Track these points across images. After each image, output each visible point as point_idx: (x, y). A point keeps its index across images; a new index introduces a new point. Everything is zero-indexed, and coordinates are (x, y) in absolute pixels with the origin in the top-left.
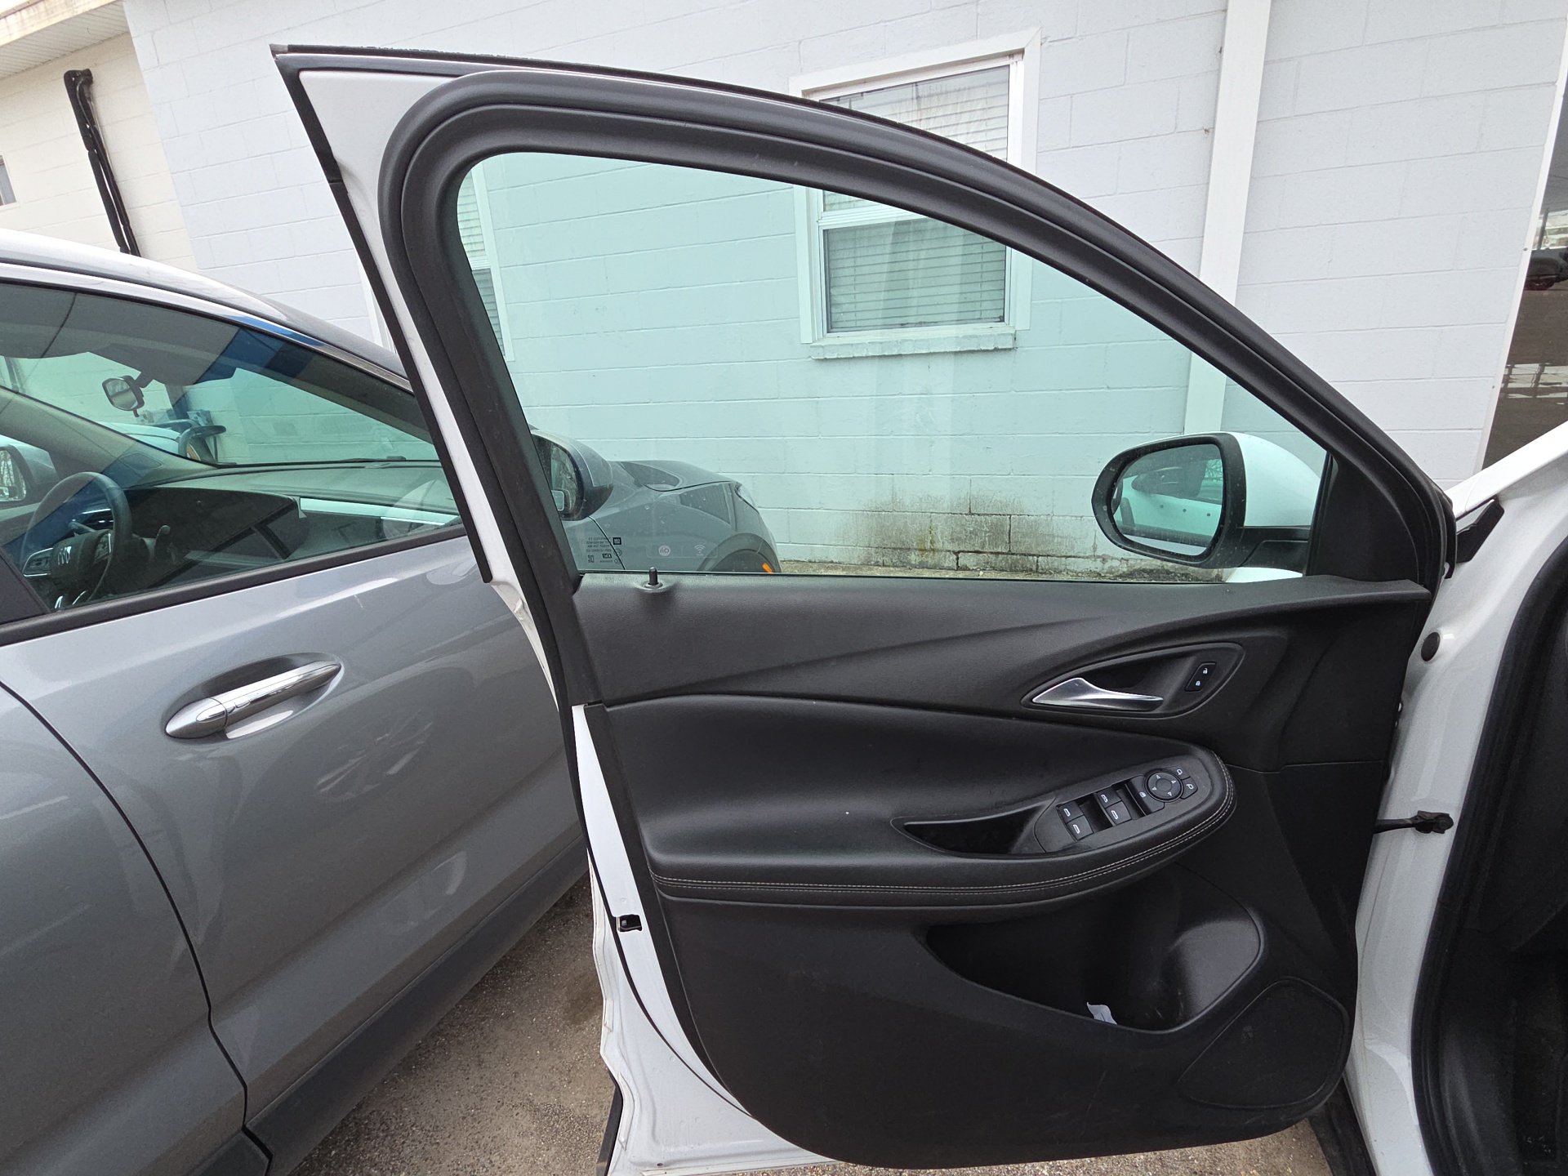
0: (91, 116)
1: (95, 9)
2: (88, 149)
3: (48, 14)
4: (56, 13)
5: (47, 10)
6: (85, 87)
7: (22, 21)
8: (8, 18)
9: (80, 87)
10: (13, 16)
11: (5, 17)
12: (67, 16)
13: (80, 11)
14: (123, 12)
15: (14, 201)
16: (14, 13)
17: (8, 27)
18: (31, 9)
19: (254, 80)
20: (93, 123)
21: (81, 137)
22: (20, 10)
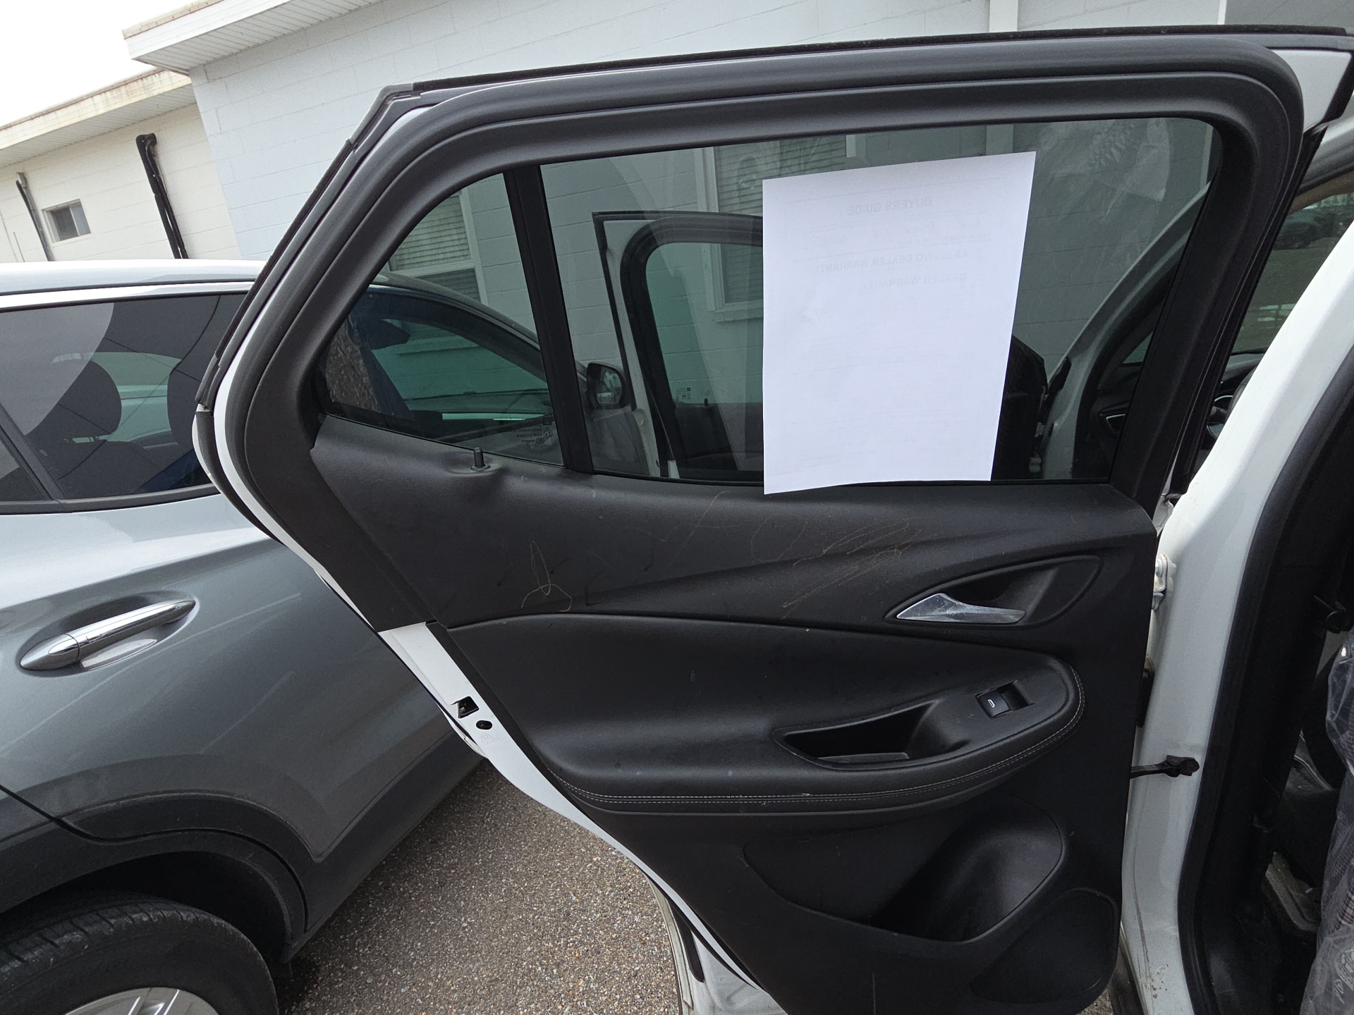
0: (157, 169)
1: (168, 92)
2: (154, 192)
3: (128, 95)
4: (135, 95)
5: (127, 92)
6: (151, 148)
7: (107, 100)
8: (94, 97)
9: (148, 147)
10: (99, 96)
11: (92, 97)
12: (145, 96)
13: (155, 93)
14: (194, 93)
15: (90, 232)
16: (100, 94)
17: (94, 104)
18: (114, 91)
19: (295, 141)
20: (157, 173)
21: (149, 185)
22: (104, 92)
